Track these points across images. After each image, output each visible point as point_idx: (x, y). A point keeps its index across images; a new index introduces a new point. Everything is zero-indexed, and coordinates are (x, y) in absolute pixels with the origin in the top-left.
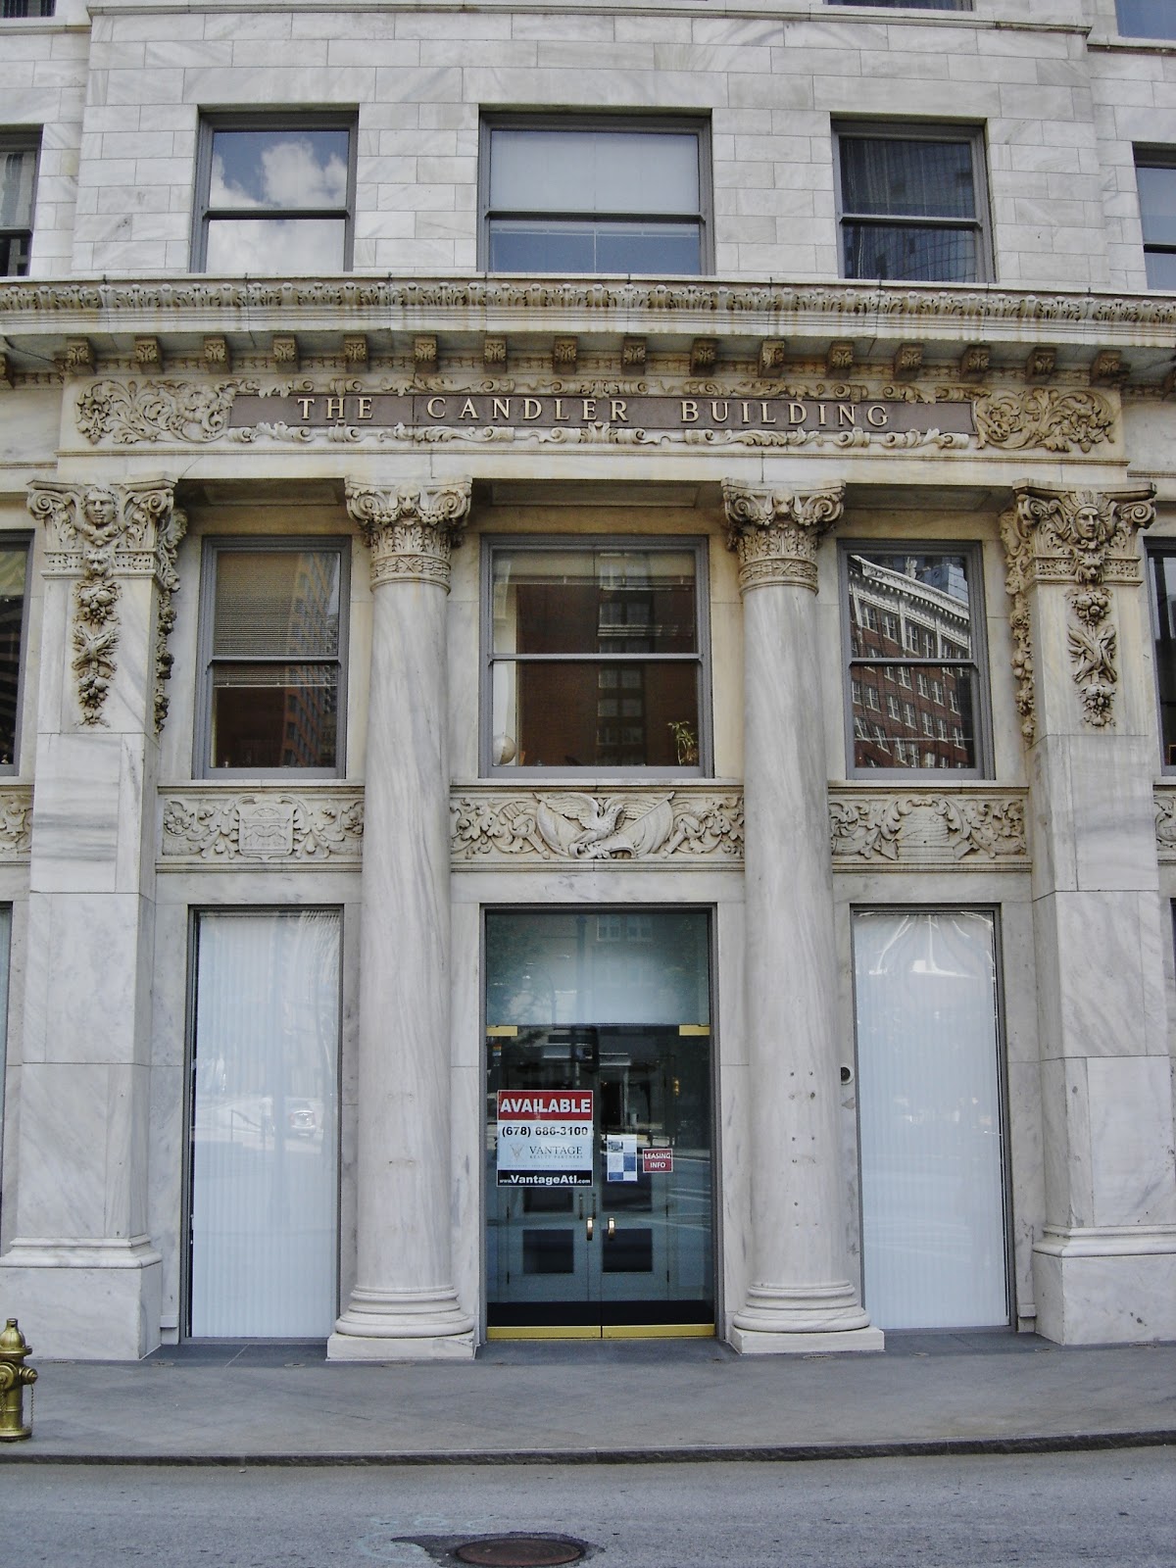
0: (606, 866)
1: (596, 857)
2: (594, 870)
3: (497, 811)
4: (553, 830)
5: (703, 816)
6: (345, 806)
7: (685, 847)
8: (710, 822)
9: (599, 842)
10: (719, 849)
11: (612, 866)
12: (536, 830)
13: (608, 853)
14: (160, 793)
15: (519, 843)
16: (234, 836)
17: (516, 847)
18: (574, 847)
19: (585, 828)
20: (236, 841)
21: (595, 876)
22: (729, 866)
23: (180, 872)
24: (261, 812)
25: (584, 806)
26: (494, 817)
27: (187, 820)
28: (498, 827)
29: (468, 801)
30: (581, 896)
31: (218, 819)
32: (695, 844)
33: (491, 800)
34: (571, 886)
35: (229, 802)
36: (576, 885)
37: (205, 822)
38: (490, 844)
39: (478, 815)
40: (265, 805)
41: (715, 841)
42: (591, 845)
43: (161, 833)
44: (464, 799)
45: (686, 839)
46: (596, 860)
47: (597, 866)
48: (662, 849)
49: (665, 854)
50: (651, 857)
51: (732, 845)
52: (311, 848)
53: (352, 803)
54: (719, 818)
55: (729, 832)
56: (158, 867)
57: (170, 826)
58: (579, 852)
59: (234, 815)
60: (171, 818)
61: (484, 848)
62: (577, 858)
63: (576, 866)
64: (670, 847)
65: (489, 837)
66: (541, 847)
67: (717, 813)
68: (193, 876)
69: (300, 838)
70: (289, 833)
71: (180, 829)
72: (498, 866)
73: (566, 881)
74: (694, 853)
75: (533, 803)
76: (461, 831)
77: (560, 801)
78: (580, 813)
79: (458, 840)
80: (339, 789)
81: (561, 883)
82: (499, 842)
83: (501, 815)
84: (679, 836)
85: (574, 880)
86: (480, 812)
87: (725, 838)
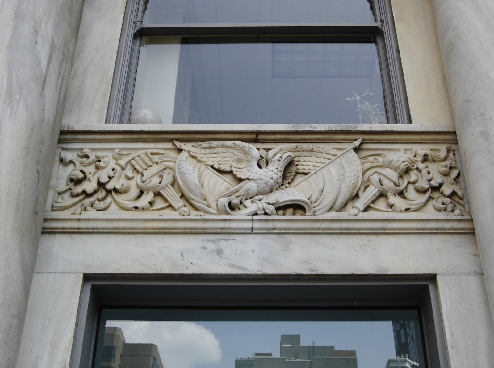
0: (270, 225)
1: (256, 214)
2: (252, 231)
3: (123, 162)
4: (196, 181)
5: (403, 166)
7: (381, 204)
8: (413, 176)
9: (261, 197)
10: (430, 207)
11: (278, 225)
12: (174, 183)
13: (272, 208)
15: (148, 197)
17: (143, 202)
18: (224, 201)
19: (240, 180)
21: (253, 241)
22: (448, 225)
25: (240, 155)
26: (118, 168)
28: (123, 181)
29: (87, 151)
30: (233, 266)
32: (394, 199)
33: (117, 151)
34: (220, 252)
36: (226, 252)
38: (109, 200)
39: (97, 168)
41: (423, 198)
42: (250, 201)
44: (83, 149)
45: (382, 195)
46: (255, 217)
47: (256, 225)
48: (349, 206)
49: (355, 211)
50: (333, 215)
51: (447, 200)
54: (424, 171)
55: (441, 185)
58: (232, 207)
61: (101, 205)
62: (228, 214)
63: (227, 225)
64: (360, 204)
65: (109, 192)
66: (178, 203)
67: (421, 166)
72: (116, 224)
73: (211, 246)
74: (395, 211)
75: (173, 154)
76: (71, 185)
77: (208, 151)
78: (234, 164)
79: (67, 195)
81: (204, 248)
82: (120, 198)
83: (129, 167)
84: (372, 191)
85: (223, 244)
86: (102, 164)
87: (436, 195)
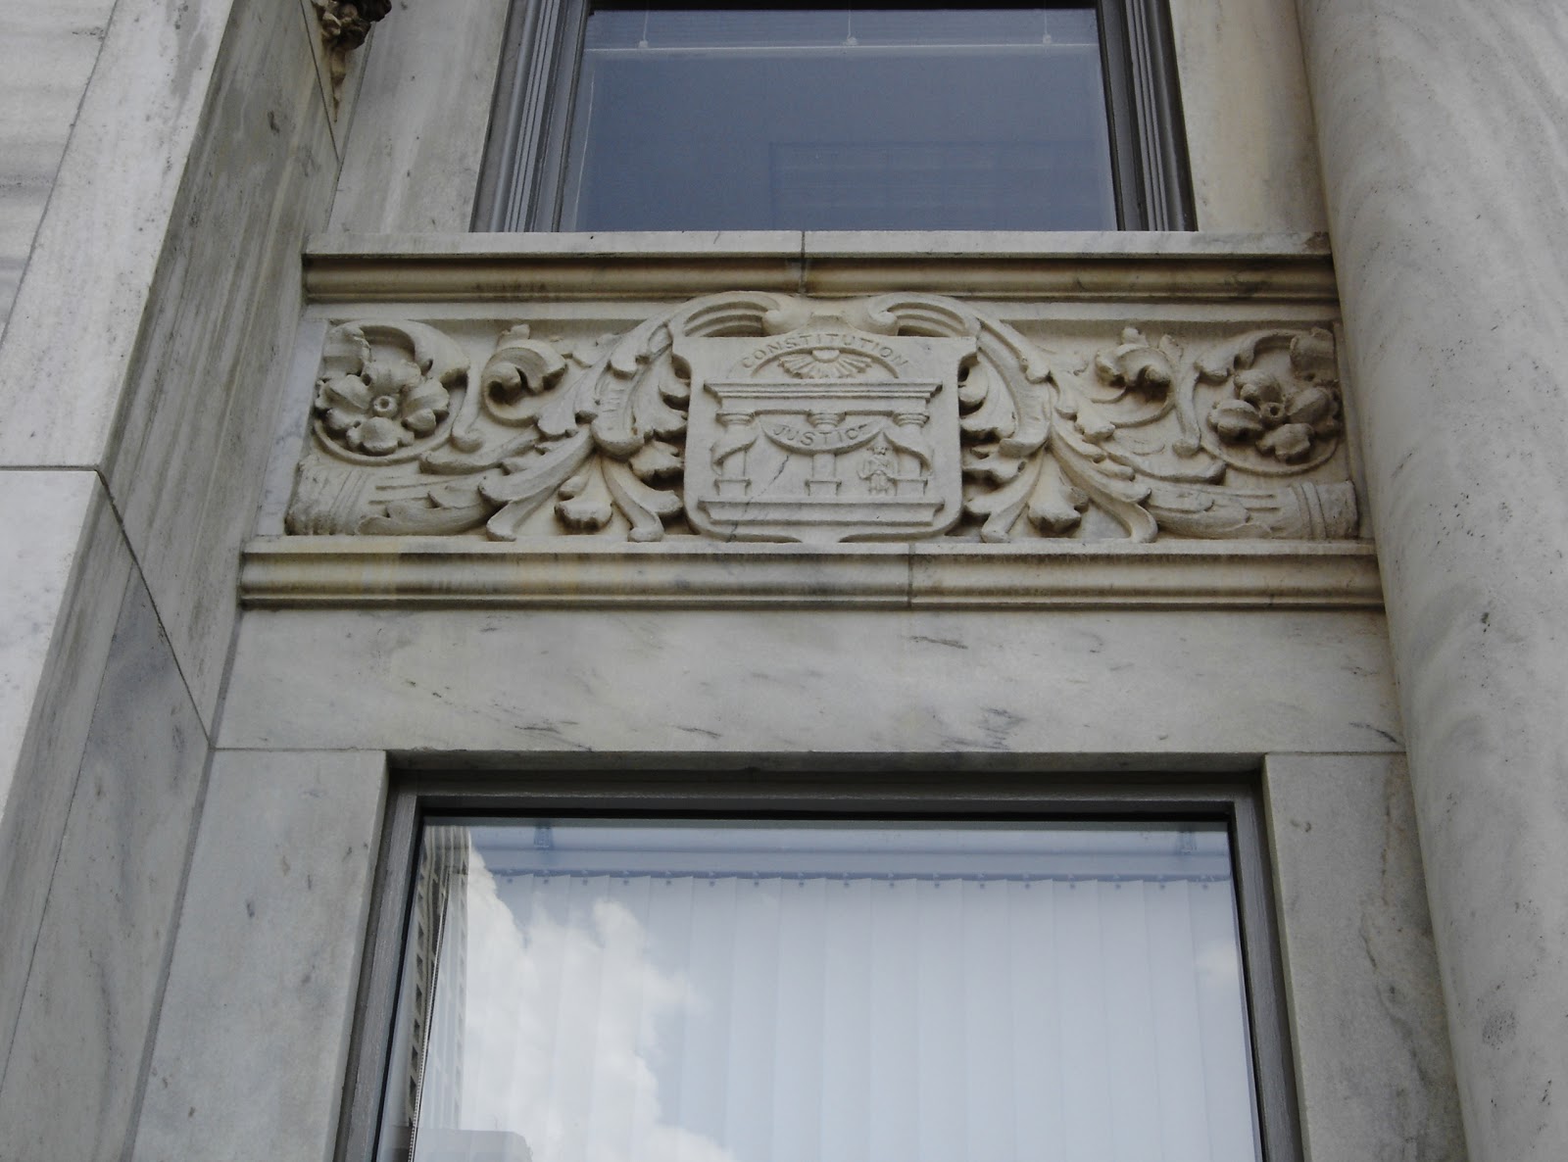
6: (1215, 357)
14: (312, 296)
16: (659, 458)
20: (669, 480)
23: (364, 602)
24: (795, 362)
27: (430, 391)
31: (581, 390)
35: (641, 332)
37: (524, 409)
40: (816, 338)
43: (296, 444)
52: (1054, 504)
53: (1243, 344)
56: (255, 574)
57: (340, 418)
59: (662, 378)
60: (348, 385)
68: (432, 625)
69: (1004, 468)
70: (942, 440)
71: (390, 433)
80: (1182, 278)
